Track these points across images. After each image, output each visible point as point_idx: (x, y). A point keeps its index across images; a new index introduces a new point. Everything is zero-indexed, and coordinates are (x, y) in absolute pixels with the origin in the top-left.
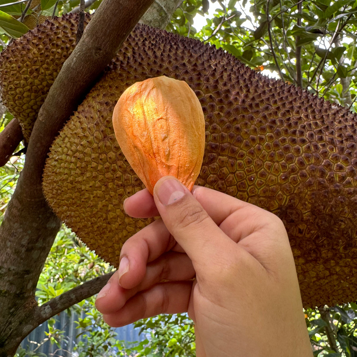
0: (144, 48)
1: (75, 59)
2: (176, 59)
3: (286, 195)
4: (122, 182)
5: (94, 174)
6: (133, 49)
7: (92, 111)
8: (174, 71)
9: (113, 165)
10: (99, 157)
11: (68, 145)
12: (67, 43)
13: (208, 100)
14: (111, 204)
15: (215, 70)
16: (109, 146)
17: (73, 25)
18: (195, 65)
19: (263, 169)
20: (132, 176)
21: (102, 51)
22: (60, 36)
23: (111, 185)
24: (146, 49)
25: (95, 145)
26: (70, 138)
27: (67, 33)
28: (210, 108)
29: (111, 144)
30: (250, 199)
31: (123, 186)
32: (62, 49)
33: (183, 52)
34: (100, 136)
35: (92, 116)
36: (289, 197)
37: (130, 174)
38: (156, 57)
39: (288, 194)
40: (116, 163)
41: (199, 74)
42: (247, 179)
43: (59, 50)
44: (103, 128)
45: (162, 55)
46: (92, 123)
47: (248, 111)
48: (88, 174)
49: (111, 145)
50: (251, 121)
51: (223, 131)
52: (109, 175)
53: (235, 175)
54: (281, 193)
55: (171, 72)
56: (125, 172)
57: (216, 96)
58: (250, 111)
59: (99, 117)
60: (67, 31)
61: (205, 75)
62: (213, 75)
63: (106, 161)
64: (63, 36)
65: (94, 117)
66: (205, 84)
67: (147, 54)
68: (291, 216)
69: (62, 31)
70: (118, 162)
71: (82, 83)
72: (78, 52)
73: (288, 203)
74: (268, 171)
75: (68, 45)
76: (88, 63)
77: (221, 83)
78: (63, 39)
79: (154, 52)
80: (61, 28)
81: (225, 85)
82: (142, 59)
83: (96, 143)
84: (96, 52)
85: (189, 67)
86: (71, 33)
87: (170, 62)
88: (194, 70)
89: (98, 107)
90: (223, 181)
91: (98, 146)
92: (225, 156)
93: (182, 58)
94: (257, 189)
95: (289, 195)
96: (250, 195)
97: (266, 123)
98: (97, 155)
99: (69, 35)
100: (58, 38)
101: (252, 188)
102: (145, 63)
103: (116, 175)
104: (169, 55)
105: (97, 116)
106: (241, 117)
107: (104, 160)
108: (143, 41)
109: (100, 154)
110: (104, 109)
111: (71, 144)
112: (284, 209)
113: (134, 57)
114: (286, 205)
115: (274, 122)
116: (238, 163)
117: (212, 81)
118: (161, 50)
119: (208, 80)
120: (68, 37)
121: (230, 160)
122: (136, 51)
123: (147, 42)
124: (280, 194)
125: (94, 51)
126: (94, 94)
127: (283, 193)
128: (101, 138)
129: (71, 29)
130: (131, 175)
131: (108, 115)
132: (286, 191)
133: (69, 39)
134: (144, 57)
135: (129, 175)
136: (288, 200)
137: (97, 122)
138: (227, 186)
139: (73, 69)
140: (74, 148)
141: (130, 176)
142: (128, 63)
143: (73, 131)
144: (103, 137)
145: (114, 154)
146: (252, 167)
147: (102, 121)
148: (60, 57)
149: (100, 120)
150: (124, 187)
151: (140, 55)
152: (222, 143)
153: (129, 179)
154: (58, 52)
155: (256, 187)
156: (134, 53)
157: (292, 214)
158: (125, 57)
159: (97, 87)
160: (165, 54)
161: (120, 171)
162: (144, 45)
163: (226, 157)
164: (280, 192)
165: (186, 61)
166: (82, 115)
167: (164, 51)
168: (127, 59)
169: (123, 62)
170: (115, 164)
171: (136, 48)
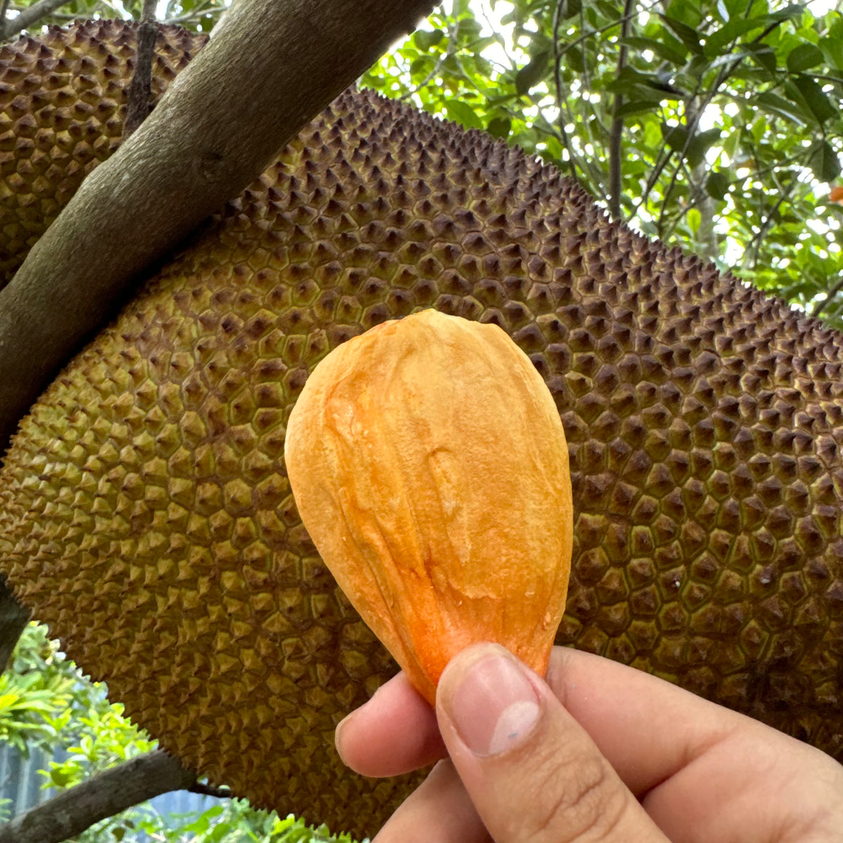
0: (340, 154)
1: (126, 176)
2: (444, 198)
3: (768, 631)
4: (269, 572)
5: (176, 540)
6: (306, 153)
7: (176, 342)
8: (442, 235)
9: (241, 520)
10: (194, 490)
11: (89, 437)
12: (90, 114)
13: (545, 335)
14: (223, 630)
15: (556, 238)
16: (231, 463)
17: (111, 61)
18: (501, 220)
19: (705, 554)
20: (305, 561)
21: (222, 163)
22: (68, 89)
23: (230, 578)
24: (348, 155)
25: (183, 453)
26: (93, 417)
27: (92, 85)
28: (554, 360)
29: (237, 455)
30: (664, 640)
31: (269, 585)
32: (75, 132)
33: (461, 177)
34: (202, 427)
35: (174, 359)
36: (775, 637)
37: (297, 554)
38: (382, 186)
39: (773, 629)
40: (252, 516)
41: (516, 251)
42: (660, 581)
43: (65, 136)
44: (212, 403)
45: (400, 181)
46: (174, 382)
47: (663, 374)
48: (155, 540)
49: (236, 459)
50: (673, 406)
51: (593, 435)
52: (225, 549)
53: (625, 570)
54: (757, 627)
55: (432, 238)
56: (279, 543)
57: (567, 322)
58: (668, 372)
59: (199, 367)
60: (94, 78)
61: (531, 254)
62: (554, 254)
63: (219, 504)
64: (79, 91)
65: (183, 364)
66: (533, 281)
67: (353, 175)
68: (780, 691)
69: (76, 74)
70: (259, 513)
71: (142, 249)
72: (139, 158)
73: (774, 653)
74: (719, 557)
75: (95, 122)
76: (173, 194)
77: (578, 282)
78: (79, 102)
79: (376, 171)
80: (73, 64)
81: (590, 287)
82: (339, 190)
83: (187, 447)
84: (203, 166)
85: (485, 227)
86: (106, 86)
87: (426, 207)
88: (500, 237)
89: (194, 330)
90: (592, 589)
91: (193, 455)
92: (600, 512)
93: (462, 195)
94: (686, 613)
95: (778, 632)
96: (664, 628)
97: (711, 412)
98: (190, 483)
99: (100, 90)
100: (63, 96)
101: (674, 609)
102: (348, 204)
103: (251, 551)
104: (421, 184)
105: (191, 361)
106: (645, 394)
107: (211, 503)
108: (335, 131)
109: (199, 482)
110: (218, 340)
111: (100, 436)
112: (760, 671)
113: (310, 179)
114: (766, 660)
115: (732, 409)
116: (637, 535)
117: (552, 274)
118: (393, 163)
119: (541, 270)
120: (95, 96)
121: (614, 525)
122: (315, 161)
123: (345, 135)
124: (753, 629)
125: (196, 162)
126: (182, 286)
127: (762, 624)
128: (204, 434)
129: (107, 73)
130: (301, 558)
131: (229, 362)
132: (770, 620)
133: (98, 103)
134: (342, 182)
135: (292, 556)
136: (772, 646)
137: (193, 380)
138: (602, 604)
139: (119, 207)
140: (106, 450)
141: (297, 559)
142: (294, 196)
143: (105, 395)
144: (212, 431)
145: (245, 486)
146: (677, 547)
147: (210, 380)
148: (65, 155)
149: (203, 377)
150: (274, 588)
151: (329, 173)
152: (590, 473)
153: (293, 566)
154: (61, 142)
155: (685, 606)
156: (309, 166)
157: (782, 685)
158: (280, 178)
159: (190, 265)
160: (411, 180)
161: (264, 542)
162: (338, 142)
163: (602, 517)
164: (753, 623)
165: (471, 205)
166: (139, 349)
167: (404, 169)
168: (287, 184)
169: (276, 190)
170: (248, 519)
171: (316, 152)
